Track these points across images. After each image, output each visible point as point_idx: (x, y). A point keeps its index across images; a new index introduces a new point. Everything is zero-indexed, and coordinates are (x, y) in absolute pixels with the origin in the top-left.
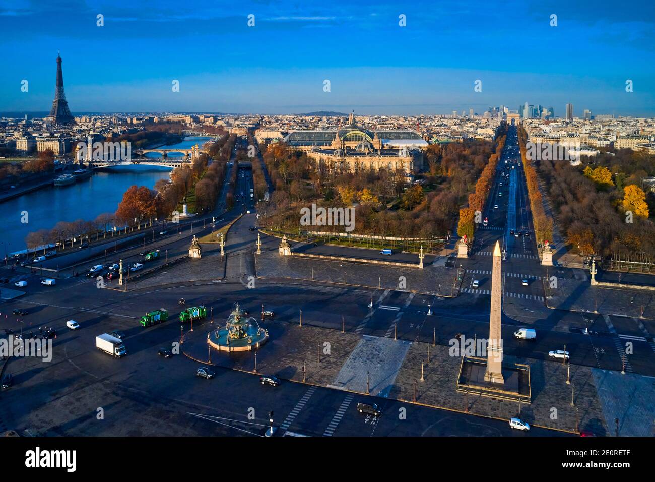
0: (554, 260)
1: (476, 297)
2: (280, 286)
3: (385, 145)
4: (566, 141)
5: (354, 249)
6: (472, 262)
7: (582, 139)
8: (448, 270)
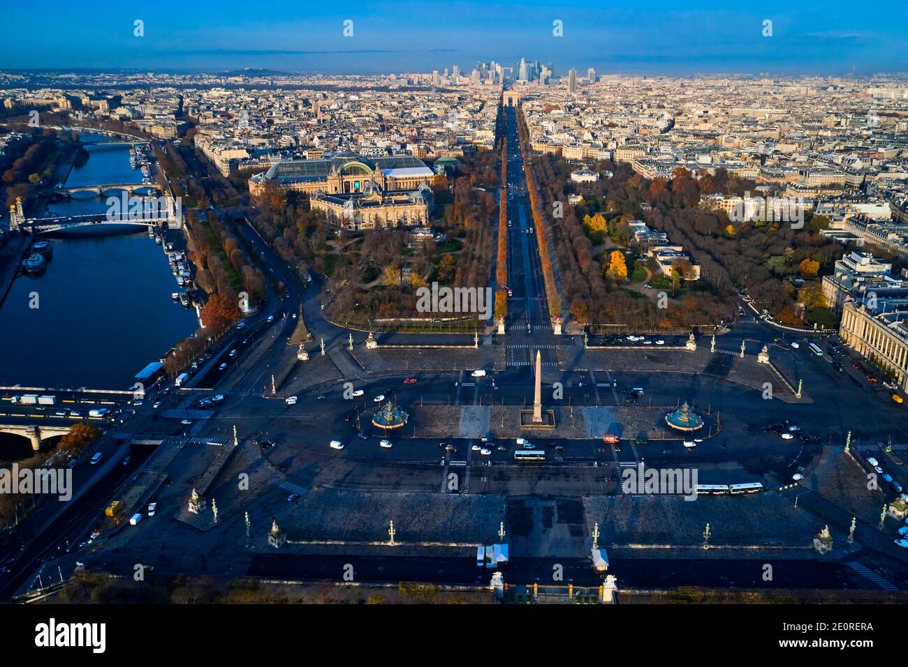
0: (563, 331)
1: (518, 368)
2: (388, 377)
3: (388, 178)
4: (569, 152)
5: (421, 335)
6: (510, 337)
7: (584, 150)
8: (495, 347)
